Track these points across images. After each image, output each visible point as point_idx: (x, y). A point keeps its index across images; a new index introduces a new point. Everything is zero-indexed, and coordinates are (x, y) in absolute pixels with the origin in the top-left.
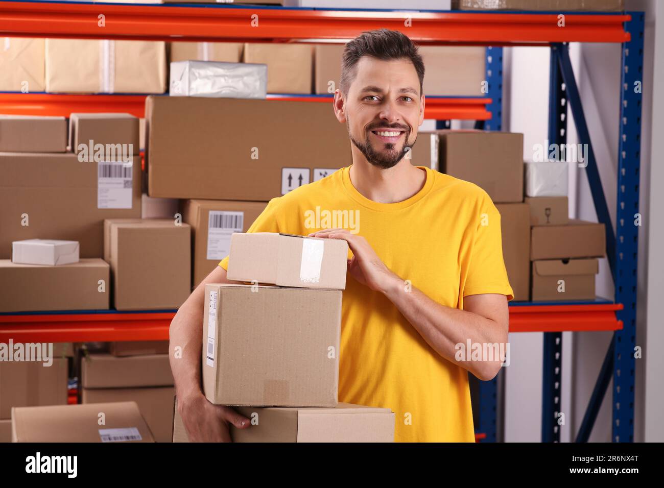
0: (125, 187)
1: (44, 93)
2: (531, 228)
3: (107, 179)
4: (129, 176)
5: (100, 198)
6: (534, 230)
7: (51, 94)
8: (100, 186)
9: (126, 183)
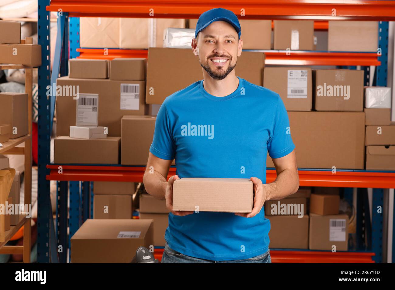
0: (135, 98)
1: (118, 49)
2: (366, 126)
3: (126, 94)
4: (138, 92)
5: (121, 104)
6: (367, 128)
7: (122, 49)
8: (122, 97)
9: (136, 95)
